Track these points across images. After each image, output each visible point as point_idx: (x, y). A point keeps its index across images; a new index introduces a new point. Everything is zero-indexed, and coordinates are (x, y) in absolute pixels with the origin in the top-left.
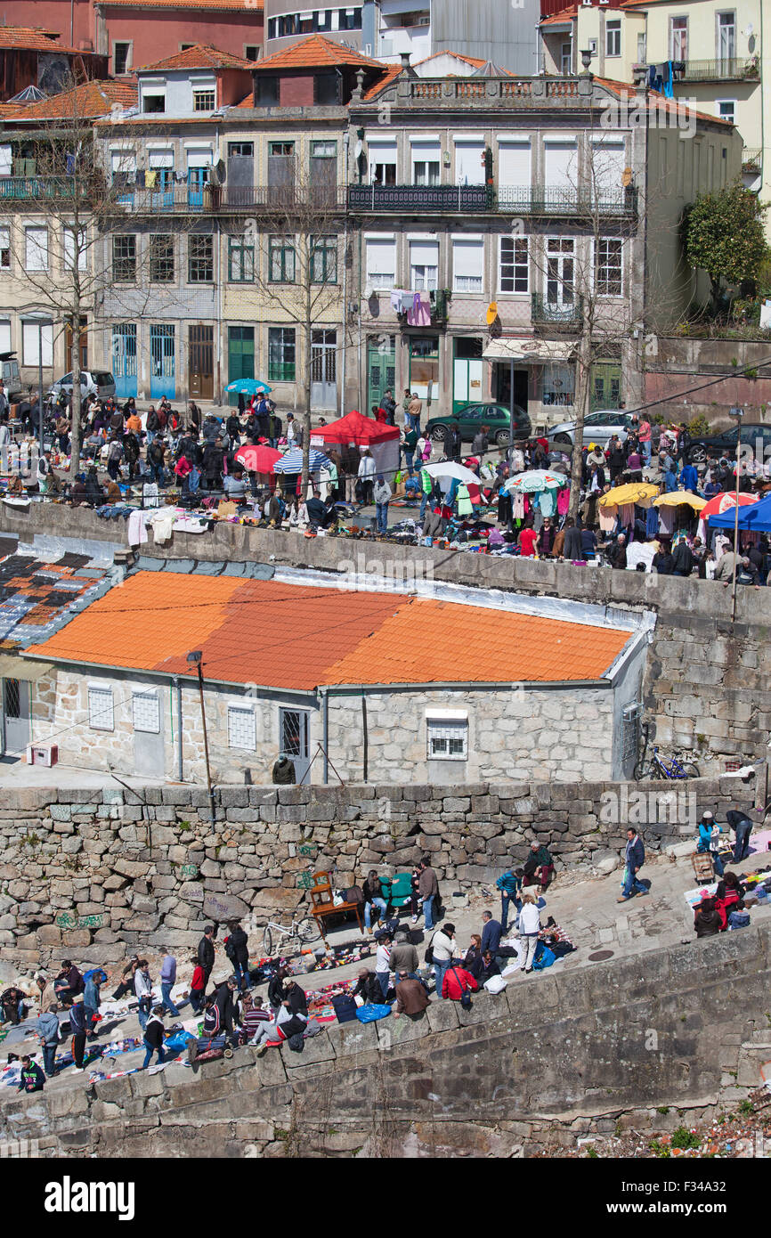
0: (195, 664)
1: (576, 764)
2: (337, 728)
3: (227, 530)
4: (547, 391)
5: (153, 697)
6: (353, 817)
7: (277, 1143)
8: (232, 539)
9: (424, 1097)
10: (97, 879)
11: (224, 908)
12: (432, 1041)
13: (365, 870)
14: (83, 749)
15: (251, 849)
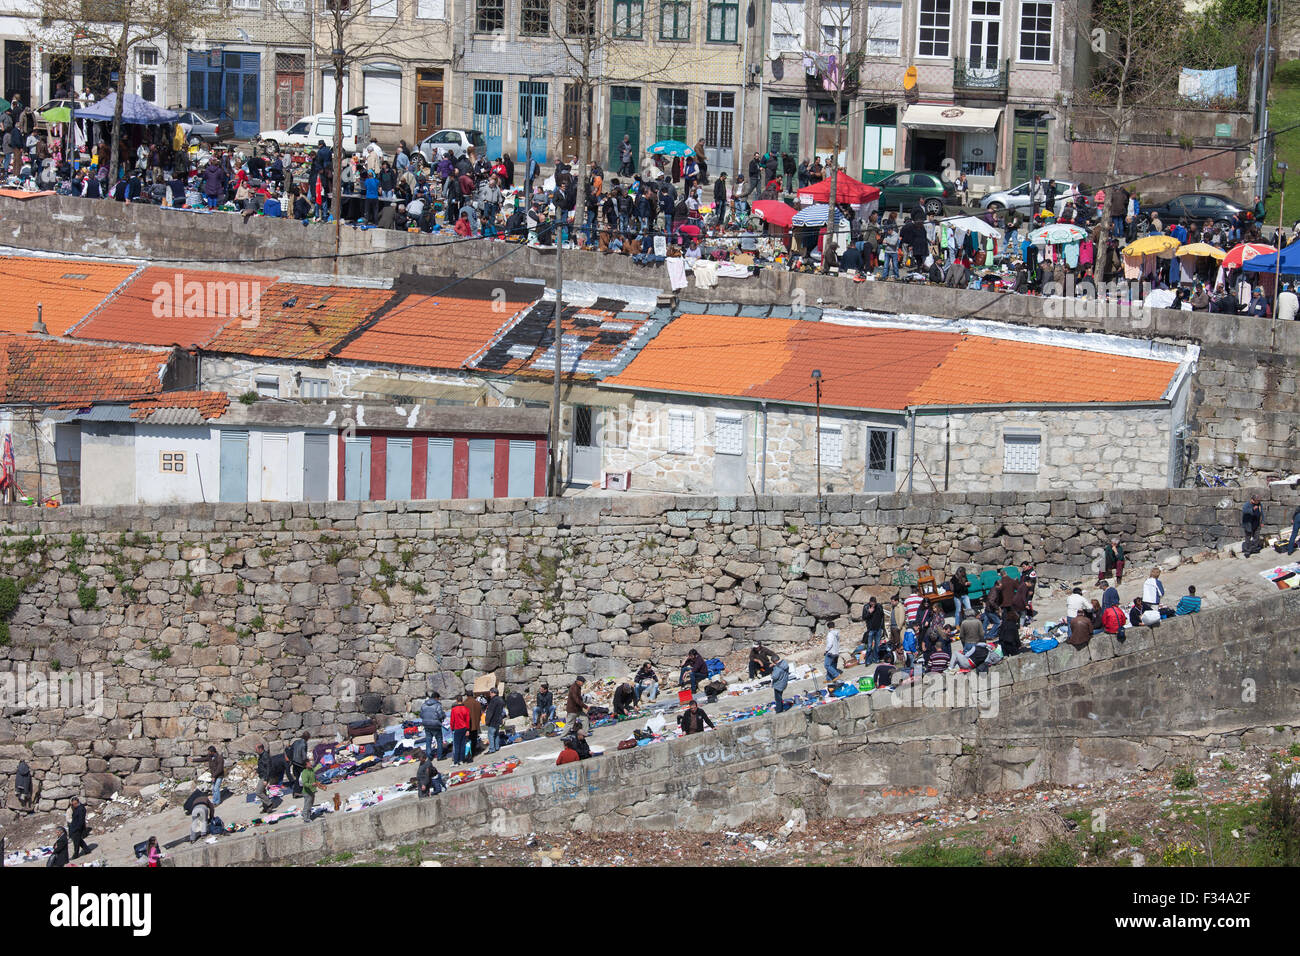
0: (814, 381)
1: (1136, 477)
2: (922, 445)
3: (773, 276)
4: (966, 160)
5: (737, 421)
6: (945, 520)
7: (963, 757)
8: (778, 284)
9: (1085, 716)
10: (709, 579)
11: (825, 605)
12: (1092, 668)
13: (954, 569)
14: (658, 473)
15: (853, 550)
